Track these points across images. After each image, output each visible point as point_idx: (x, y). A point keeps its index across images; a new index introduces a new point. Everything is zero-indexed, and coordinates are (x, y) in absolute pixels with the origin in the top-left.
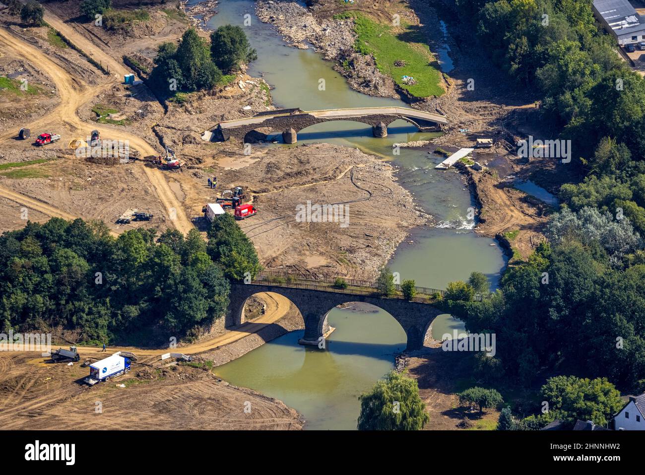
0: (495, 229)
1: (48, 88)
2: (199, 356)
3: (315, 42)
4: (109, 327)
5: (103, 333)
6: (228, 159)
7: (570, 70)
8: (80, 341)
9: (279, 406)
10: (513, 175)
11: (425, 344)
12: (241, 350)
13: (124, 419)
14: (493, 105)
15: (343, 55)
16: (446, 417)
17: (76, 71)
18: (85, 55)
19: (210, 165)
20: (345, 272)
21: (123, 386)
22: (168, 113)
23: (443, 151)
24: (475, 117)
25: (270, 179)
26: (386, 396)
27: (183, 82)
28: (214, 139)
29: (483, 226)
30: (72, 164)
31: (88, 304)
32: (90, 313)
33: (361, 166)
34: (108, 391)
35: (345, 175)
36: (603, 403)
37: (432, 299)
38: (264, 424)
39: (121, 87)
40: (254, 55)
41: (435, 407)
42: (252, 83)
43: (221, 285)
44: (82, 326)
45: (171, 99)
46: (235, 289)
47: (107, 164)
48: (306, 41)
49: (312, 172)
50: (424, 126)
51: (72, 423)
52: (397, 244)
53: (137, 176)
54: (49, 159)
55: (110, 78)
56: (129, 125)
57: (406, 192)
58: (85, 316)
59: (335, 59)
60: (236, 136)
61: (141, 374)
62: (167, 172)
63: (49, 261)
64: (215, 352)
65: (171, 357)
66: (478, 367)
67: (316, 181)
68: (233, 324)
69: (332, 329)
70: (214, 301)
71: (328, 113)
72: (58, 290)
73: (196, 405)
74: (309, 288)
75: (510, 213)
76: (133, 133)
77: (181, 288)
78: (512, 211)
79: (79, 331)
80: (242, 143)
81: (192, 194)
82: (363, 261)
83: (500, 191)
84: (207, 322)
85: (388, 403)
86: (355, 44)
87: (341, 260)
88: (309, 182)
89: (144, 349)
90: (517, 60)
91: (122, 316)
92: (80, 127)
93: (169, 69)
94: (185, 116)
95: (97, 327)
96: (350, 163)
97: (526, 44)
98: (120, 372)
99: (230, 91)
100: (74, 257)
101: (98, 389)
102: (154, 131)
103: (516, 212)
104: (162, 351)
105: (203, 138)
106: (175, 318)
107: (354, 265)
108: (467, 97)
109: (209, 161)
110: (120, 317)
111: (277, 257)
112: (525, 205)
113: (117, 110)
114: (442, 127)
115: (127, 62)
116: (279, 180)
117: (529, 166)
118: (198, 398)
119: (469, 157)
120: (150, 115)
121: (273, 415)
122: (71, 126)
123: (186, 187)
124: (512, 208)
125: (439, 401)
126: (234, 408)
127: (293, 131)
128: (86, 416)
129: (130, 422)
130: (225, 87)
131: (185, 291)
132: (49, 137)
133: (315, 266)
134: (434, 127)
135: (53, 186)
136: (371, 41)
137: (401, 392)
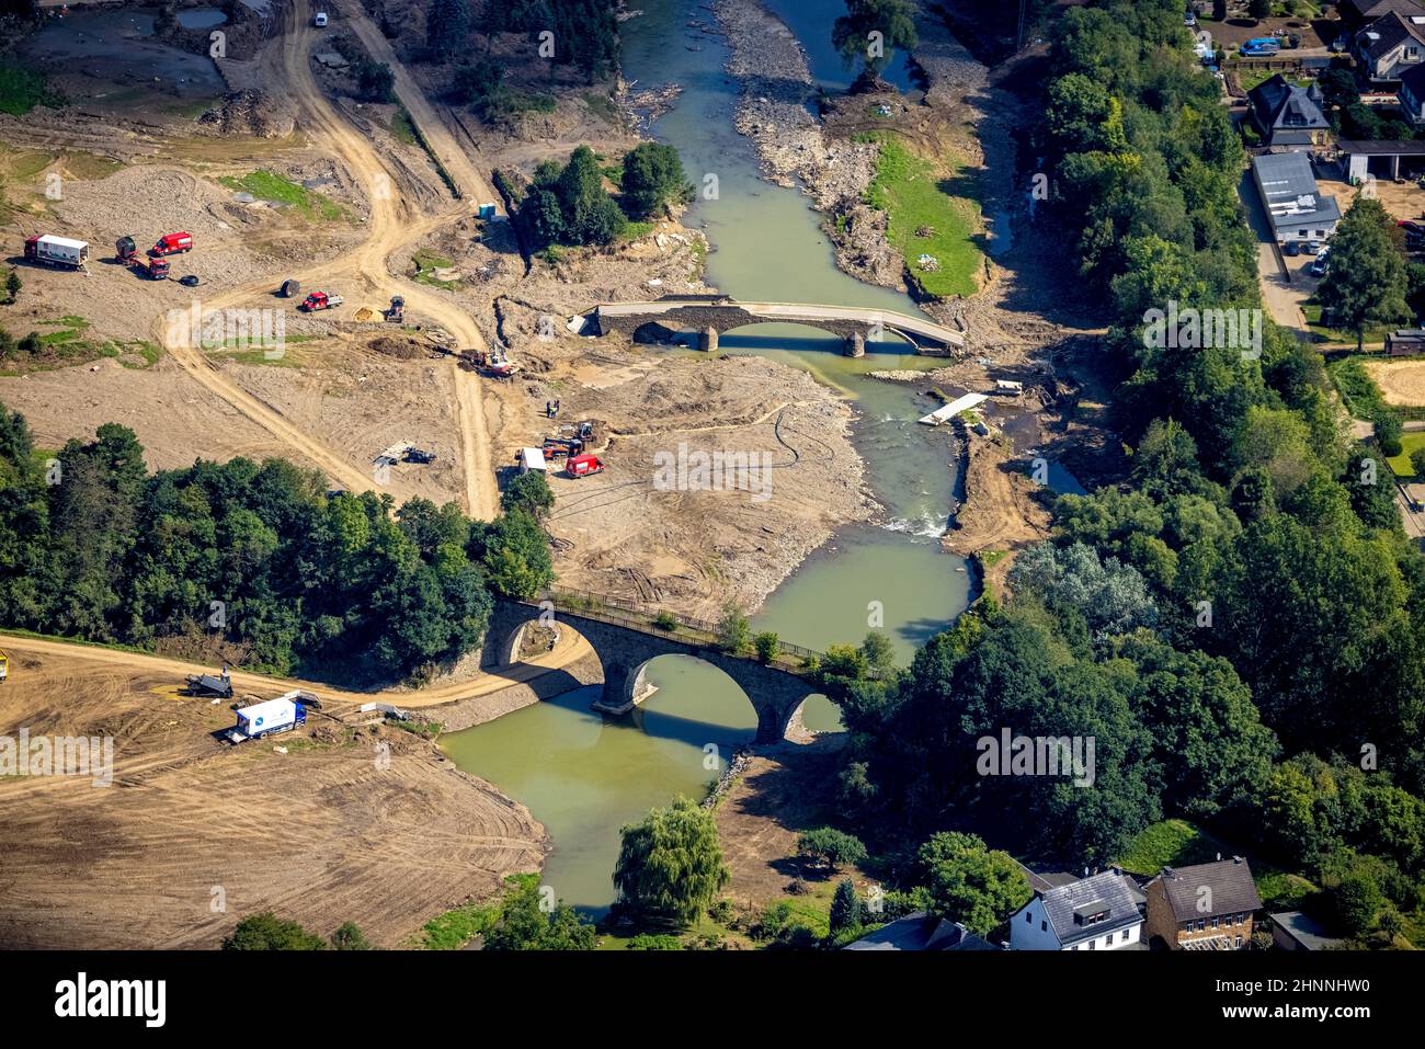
0: (973, 543)
1: (358, 212)
2: (421, 713)
3: (806, 178)
4: (295, 645)
5: (282, 655)
6: (594, 368)
7: (1155, 289)
8: (244, 664)
9: (519, 817)
10: (1037, 448)
11: (788, 736)
12: (494, 709)
13: (267, 810)
14: (1044, 322)
15: (842, 205)
16: (773, 870)
17: (411, 186)
18: (435, 161)
19: (560, 376)
20: (707, 590)
21: (284, 750)
22: (528, 277)
23: (940, 393)
24: (1011, 339)
25: (647, 412)
26: (658, 835)
27: (562, 229)
28: (585, 332)
29: (957, 534)
30: (345, 348)
31: (268, 604)
32: (268, 619)
33: (803, 404)
34: (258, 757)
35: (769, 419)
36: (994, 893)
37: (803, 666)
38: (483, 846)
39: (470, 223)
40: (692, 194)
41: (761, 851)
42: (680, 238)
43: (477, 599)
44: (253, 639)
45: (540, 253)
46: (502, 609)
47: (399, 356)
48: (796, 175)
49: (718, 406)
50: (925, 345)
51: (183, 805)
52: (810, 550)
53: (439, 382)
54: (312, 337)
55: (459, 205)
56: (460, 290)
57: (857, 458)
58: (259, 623)
59: (829, 211)
60: (621, 330)
61: (319, 734)
62: (488, 381)
63: (218, 527)
64: (450, 709)
65: (377, 710)
66: (842, 793)
67: (720, 423)
68: (495, 662)
69: (651, 689)
70: (461, 625)
71: (773, 309)
72: (224, 575)
73: (388, 798)
74: (616, 622)
75: (1005, 517)
76: (460, 306)
77: (406, 600)
78: (1009, 514)
79: (248, 645)
80: (628, 342)
81: (513, 424)
82: (743, 575)
83: (1003, 477)
84: (448, 657)
85: (660, 848)
86: (868, 189)
87: (709, 569)
88: (708, 424)
89: (340, 690)
90: (1093, 256)
91: (318, 630)
92: (382, 286)
93: (541, 206)
94: (554, 284)
95: (275, 643)
96: (786, 398)
97: (1110, 230)
98: (286, 725)
99: (639, 249)
100: (256, 527)
101: (243, 751)
102: (496, 306)
103: (1015, 516)
104: (367, 696)
105: (569, 326)
106: (392, 647)
107: (726, 581)
108: (1012, 304)
109: (562, 369)
110: (313, 632)
111: (607, 553)
112: (1034, 506)
113: (452, 262)
114: (953, 351)
115: (497, 181)
116: (661, 415)
117: (1064, 437)
118: (395, 787)
119: (977, 409)
120: (498, 278)
121: (504, 832)
122: (370, 282)
123: (509, 410)
124: (1012, 509)
125: (771, 841)
126: (446, 812)
127: (712, 332)
128: (207, 796)
129: (274, 815)
130: (631, 243)
131: (412, 607)
132: (325, 299)
133: (663, 574)
134: (941, 349)
135: (301, 385)
136: (894, 186)
137: (684, 832)
